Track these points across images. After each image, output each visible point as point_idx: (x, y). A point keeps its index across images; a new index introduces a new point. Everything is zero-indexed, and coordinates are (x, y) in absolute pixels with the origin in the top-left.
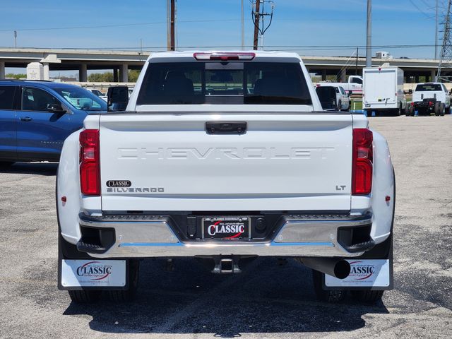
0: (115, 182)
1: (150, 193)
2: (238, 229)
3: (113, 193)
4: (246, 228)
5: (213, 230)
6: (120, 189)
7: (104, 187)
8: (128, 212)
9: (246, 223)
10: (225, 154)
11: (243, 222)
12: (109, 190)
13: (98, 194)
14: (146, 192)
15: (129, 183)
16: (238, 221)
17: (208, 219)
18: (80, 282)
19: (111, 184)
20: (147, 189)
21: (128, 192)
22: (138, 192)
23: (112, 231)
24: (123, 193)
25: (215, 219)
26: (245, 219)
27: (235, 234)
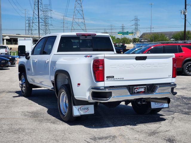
0: (109, 76)
1: (120, 80)
2: (143, 90)
3: (108, 80)
4: (145, 90)
5: (136, 91)
6: (111, 79)
7: (105, 78)
8: (110, 86)
9: (145, 88)
10: (141, 66)
11: (144, 87)
12: (107, 79)
13: (103, 81)
14: (118, 79)
15: (113, 77)
16: (143, 87)
17: (135, 87)
18: (79, 113)
19: (107, 77)
20: (119, 79)
21: (113, 80)
22: (116, 80)
23: (111, 93)
24: (111, 80)
25: (137, 87)
26: (145, 87)
27: (142, 91)
